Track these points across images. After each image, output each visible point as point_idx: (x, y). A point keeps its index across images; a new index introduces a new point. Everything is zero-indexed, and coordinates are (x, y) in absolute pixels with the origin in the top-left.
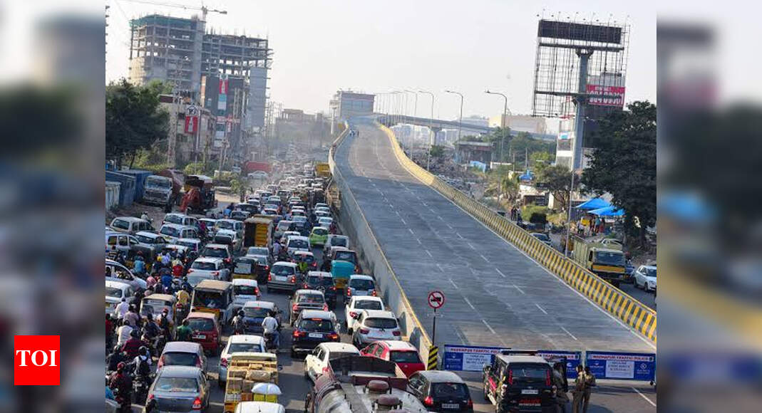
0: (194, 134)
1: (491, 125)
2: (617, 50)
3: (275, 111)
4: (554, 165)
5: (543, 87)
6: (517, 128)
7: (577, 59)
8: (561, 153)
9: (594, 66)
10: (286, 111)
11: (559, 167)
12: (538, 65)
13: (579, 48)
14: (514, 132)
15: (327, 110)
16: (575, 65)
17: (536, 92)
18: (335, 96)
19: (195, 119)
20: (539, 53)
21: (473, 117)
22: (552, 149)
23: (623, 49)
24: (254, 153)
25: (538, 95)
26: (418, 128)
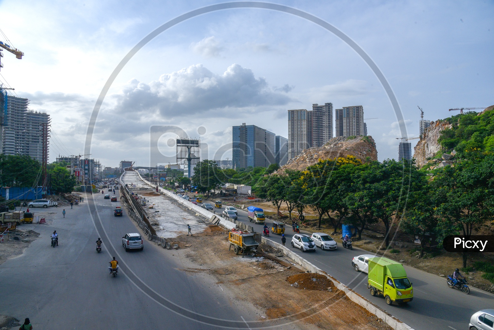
0: (78, 176)
1: (165, 168)
2: (197, 146)
3: (103, 168)
4: (183, 177)
5: (179, 157)
6: (172, 168)
7: (187, 149)
8: (185, 174)
9: (192, 151)
10: (106, 168)
11: (185, 177)
12: (177, 151)
13: (188, 146)
14: (172, 169)
15: (118, 166)
16: (187, 151)
17: (177, 158)
18: (120, 163)
19: (79, 172)
20: (177, 148)
21: (160, 166)
22: (183, 173)
23: (199, 146)
24: (97, 180)
25: (178, 159)
26: (144, 170)
